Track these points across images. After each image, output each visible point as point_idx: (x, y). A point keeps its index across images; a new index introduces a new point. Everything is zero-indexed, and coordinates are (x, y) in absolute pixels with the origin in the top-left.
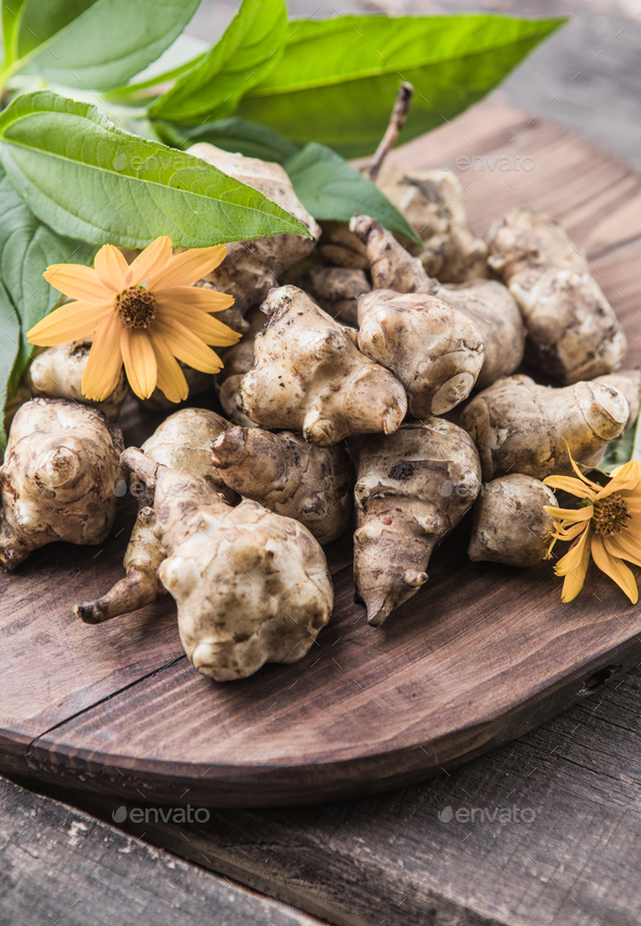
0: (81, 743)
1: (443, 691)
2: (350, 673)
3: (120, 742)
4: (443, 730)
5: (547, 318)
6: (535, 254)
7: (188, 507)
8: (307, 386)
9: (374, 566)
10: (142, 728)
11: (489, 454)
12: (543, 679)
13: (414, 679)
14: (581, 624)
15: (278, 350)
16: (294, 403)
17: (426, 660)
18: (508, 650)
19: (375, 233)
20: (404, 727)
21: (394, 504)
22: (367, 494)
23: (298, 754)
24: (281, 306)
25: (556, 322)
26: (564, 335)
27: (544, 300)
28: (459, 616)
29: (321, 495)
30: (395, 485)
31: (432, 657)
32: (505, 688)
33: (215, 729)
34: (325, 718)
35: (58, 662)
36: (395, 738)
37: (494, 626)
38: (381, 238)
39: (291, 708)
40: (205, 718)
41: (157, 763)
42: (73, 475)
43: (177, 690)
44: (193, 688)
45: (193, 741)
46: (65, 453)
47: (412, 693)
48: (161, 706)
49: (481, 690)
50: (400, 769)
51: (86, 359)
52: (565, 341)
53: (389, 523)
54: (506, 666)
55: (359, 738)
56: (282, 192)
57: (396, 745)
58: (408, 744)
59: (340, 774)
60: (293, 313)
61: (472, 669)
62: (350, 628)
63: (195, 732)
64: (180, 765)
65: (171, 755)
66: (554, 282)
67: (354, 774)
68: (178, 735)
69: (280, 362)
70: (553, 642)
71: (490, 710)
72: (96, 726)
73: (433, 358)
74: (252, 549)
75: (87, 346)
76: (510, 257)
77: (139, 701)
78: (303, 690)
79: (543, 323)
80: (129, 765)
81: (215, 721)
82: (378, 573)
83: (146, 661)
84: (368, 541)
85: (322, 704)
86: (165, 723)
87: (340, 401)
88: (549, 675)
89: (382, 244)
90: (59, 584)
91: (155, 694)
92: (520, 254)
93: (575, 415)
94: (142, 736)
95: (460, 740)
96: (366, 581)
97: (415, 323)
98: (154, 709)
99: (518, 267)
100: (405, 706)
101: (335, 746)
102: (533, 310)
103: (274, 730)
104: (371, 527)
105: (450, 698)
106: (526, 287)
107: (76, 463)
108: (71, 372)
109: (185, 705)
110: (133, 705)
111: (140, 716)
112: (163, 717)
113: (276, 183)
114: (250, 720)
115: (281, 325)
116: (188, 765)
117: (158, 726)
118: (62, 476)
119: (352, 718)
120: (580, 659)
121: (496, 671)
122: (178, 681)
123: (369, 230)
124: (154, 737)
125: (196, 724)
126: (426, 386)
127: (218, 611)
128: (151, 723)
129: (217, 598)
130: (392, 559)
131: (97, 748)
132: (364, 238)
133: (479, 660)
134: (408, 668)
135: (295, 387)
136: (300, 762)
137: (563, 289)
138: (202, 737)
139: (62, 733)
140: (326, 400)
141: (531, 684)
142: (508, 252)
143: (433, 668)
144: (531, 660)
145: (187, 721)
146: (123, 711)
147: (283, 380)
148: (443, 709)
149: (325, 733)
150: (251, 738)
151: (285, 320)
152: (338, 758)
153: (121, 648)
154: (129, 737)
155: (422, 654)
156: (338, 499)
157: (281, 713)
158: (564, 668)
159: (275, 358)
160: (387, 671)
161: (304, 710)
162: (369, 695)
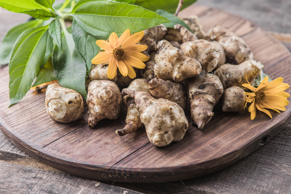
0: (125, 166)
1: (223, 144)
2: (196, 143)
3: (135, 165)
4: (226, 153)
5: (231, 49)
6: (225, 33)
7: (145, 99)
8: (173, 65)
9: (198, 112)
10: (141, 161)
11: (224, 82)
12: (250, 138)
13: (214, 142)
14: (258, 125)
15: (163, 56)
16: (170, 71)
17: (216, 138)
18: (239, 133)
19: (182, 28)
20: (215, 153)
21: (201, 96)
22: (193, 94)
23: (186, 163)
24: (163, 45)
25: (234, 50)
26: (237, 53)
27: (230, 44)
28: (222, 127)
29: (180, 96)
30: (200, 91)
31: (218, 136)
32: (240, 141)
33: (162, 159)
34: (192, 154)
35: (112, 148)
36: (213, 156)
37: (233, 127)
38: (184, 29)
39: (181, 152)
40: (158, 157)
41: (147, 169)
42: (111, 95)
43: (148, 151)
44: (152, 150)
45: (156, 163)
47: (215, 145)
48: (144, 155)
49: (234, 142)
50: (215, 165)
51: (107, 68)
52: (237, 55)
53: (201, 101)
54: (239, 137)
55: (203, 157)
57: (213, 158)
58: (217, 157)
59: (199, 167)
60: (166, 46)
61: (230, 138)
62: (193, 132)
63: (156, 160)
64: (154, 169)
65: (150, 167)
66: (232, 40)
67: (203, 167)
68: (151, 162)
69: (164, 60)
70: (251, 130)
71: (238, 147)
72: (128, 162)
73: (207, 54)
74: (166, 108)
75: (106, 65)
76: (218, 35)
78: (184, 148)
79: (230, 51)
80: (139, 170)
81: (161, 157)
82: (200, 114)
83: (137, 146)
84: (196, 106)
85: (190, 150)
86: (147, 159)
87: (183, 68)
88: (252, 137)
89: (185, 31)
90: (107, 130)
91: (142, 153)
92: (221, 33)
93: (247, 68)
94: (141, 163)
95: (231, 156)
96: (196, 117)
97: (201, 45)
98: (143, 156)
99: (221, 37)
100: (214, 149)
101: (196, 160)
102: (227, 48)
103: (178, 158)
104: (196, 102)
105: (225, 145)
106: (224, 42)
107: (111, 92)
108: (103, 72)
109: (151, 155)
110: (137, 156)
111: (139, 159)
112: (146, 158)
114: (171, 156)
115: (163, 50)
116: (156, 168)
117: (145, 160)
118: (108, 96)
119: (199, 153)
121: (237, 138)
122: (148, 149)
123: (180, 27)
124: (145, 163)
125: (156, 159)
126: (206, 63)
127: (159, 125)
128: (143, 160)
129: (158, 121)
130: (203, 110)
131: (129, 167)
132: (179, 30)
133: (231, 136)
134: (212, 140)
135: (170, 66)
136: (188, 165)
137: (235, 41)
138: (158, 161)
139: (119, 165)
140: (179, 68)
141: (247, 140)
142: (217, 33)
143: (219, 139)
144: (246, 134)
145: (153, 158)
146: (134, 158)
147: (166, 64)
148: (224, 148)
149: (193, 157)
150: (172, 160)
151: (165, 48)
152: (198, 162)
153: (129, 143)
154: (138, 164)
155: (215, 136)
156: (184, 97)
157: (179, 154)
158: (255, 135)
159: (163, 59)
160: (206, 141)
161: (185, 152)
162: (202, 147)
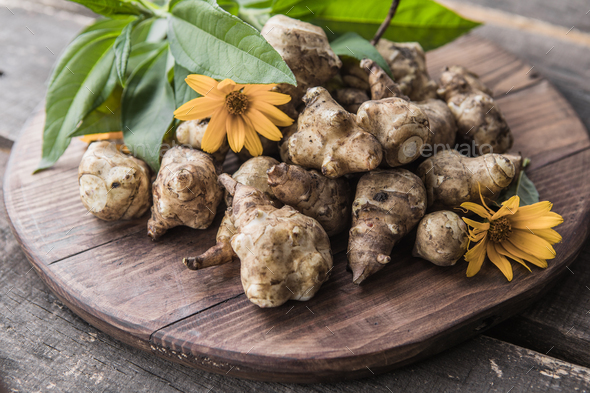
0: (179, 336)
1: (393, 323)
2: (341, 308)
3: (201, 338)
4: (391, 345)
5: (469, 121)
7: (250, 206)
8: (325, 141)
9: (360, 249)
10: (215, 331)
11: (432, 190)
12: (453, 320)
13: (377, 314)
14: (478, 291)
15: (310, 121)
16: (316, 152)
17: (385, 305)
18: (434, 302)
19: (374, 69)
20: (368, 341)
21: (374, 216)
22: (360, 208)
23: (304, 352)
24: (313, 97)
25: (473, 123)
26: (478, 131)
27: (467, 111)
28: (406, 282)
29: (330, 206)
30: (376, 204)
31: (388, 303)
32: (430, 323)
33: (257, 335)
34: (321, 334)
35: (173, 291)
36: (362, 348)
37: (427, 288)
38: (378, 71)
39: (303, 326)
40: (252, 328)
41: (221, 351)
42: (189, 185)
43: (238, 311)
44: (247, 311)
45: (243, 340)
46: (186, 173)
47: (375, 323)
48: (228, 319)
49: (416, 324)
50: (363, 366)
51: (206, 126)
52: (478, 134)
53: (371, 226)
54: (432, 311)
55: (341, 346)
56: (321, 41)
57: (362, 351)
58: (369, 352)
59: (328, 366)
60: (320, 101)
61: (411, 311)
62: (342, 284)
63: (245, 335)
64: (234, 353)
65: (229, 348)
66: (473, 101)
67: (336, 367)
68: (235, 336)
69: (311, 128)
70: (461, 299)
71: (420, 336)
72: (189, 328)
73: (397, 127)
74: (285, 231)
75: (207, 120)
76: (449, 87)
77: (216, 315)
78: (310, 317)
79: (466, 123)
80: (205, 351)
81: (258, 330)
82: (361, 253)
83: (223, 294)
84: (358, 234)
85: (321, 325)
86: (229, 329)
87: (343, 152)
88: (457, 318)
89: (379, 74)
90: (181, 249)
91: (225, 312)
92: (454, 86)
93: (484, 171)
94: (215, 335)
95: (401, 352)
96: (354, 258)
97: (386, 109)
98: (223, 321)
99: (453, 93)
100: (370, 330)
101: (326, 350)
102: (461, 116)
103: (290, 338)
104: (361, 227)
105: (397, 327)
106: (457, 105)
107: (191, 179)
108: (198, 133)
109: (241, 320)
110: (212, 318)
111: (215, 324)
112: (228, 325)
113: (318, 36)
114: (277, 331)
115: (312, 107)
116: (239, 353)
117: (225, 330)
118: (183, 185)
119: (338, 334)
120: (476, 310)
121: (425, 314)
122: (239, 306)
123: (371, 67)
124: (221, 336)
125: (246, 331)
126: (393, 144)
127: (262, 266)
128: (221, 328)
129: (262, 258)
130: (371, 247)
131: (188, 340)
132: (367, 72)
133: (416, 306)
134: (374, 308)
135: (318, 142)
136: (304, 357)
137: (478, 105)
138: (249, 338)
139: (170, 330)
140: (335, 150)
141: (446, 322)
142: (448, 84)
143: (388, 309)
144: (447, 308)
145: (241, 329)
146: (205, 320)
147: (312, 138)
148: (392, 333)
149: (321, 341)
150: (277, 341)
151: (315, 105)
152: (327, 356)
153: (210, 286)
154: (207, 335)
155: (382, 301)
156: (340, 210)
157: (296, 329)
158: (466, 314)
159: (308, 126)
160: (361, 310)
161: (310, 328)
162: (349, 322)
